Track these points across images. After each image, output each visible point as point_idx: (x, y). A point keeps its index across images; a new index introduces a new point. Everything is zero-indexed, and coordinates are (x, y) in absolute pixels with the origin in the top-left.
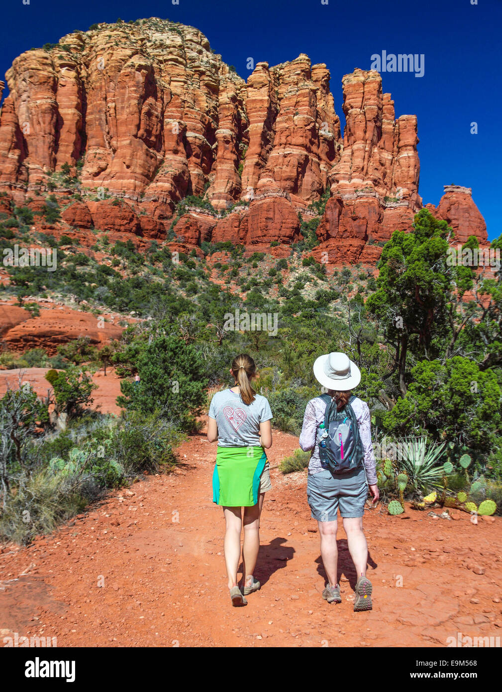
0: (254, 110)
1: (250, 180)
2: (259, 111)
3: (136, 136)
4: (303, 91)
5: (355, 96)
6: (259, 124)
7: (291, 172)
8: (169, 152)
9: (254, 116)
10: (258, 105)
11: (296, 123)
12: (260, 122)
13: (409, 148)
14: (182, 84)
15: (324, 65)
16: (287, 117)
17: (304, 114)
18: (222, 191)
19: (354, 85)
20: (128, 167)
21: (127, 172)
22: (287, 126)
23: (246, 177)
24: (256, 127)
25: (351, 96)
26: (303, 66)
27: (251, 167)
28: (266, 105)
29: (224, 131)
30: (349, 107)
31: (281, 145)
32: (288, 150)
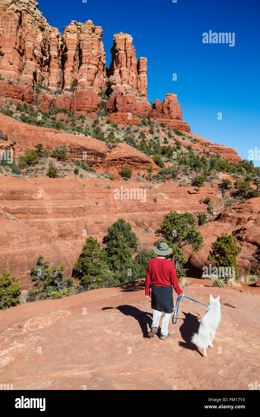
0: (70, 44)
1: (69, 78)
2: (73, 45)
3: (15, 48)
4: (95, 38)
5: (121, 45)
6: (73, 51)
7: (92, 77)
8: (29, 59)
9: (70, 47)
10: (72, 42)
11: (93, 54)
12: (73, 50)
13: (144, 72)
14: (30, 24)
15: (101, 27)
16: (88, 50)
17: (97, 49)
18: (54, 82)
19: (121, 40)
20: (11, 64)
21: (11, 67)
22: (88, 54)
23: (67, 77)
24: (71, 53)
25: (119, 45)
26: (92, 26)
27: (69, 72)
28: (76, 42)
29: (54, 52)
30: (118, 49)
31: (86, 63)
32: (90, 66)
